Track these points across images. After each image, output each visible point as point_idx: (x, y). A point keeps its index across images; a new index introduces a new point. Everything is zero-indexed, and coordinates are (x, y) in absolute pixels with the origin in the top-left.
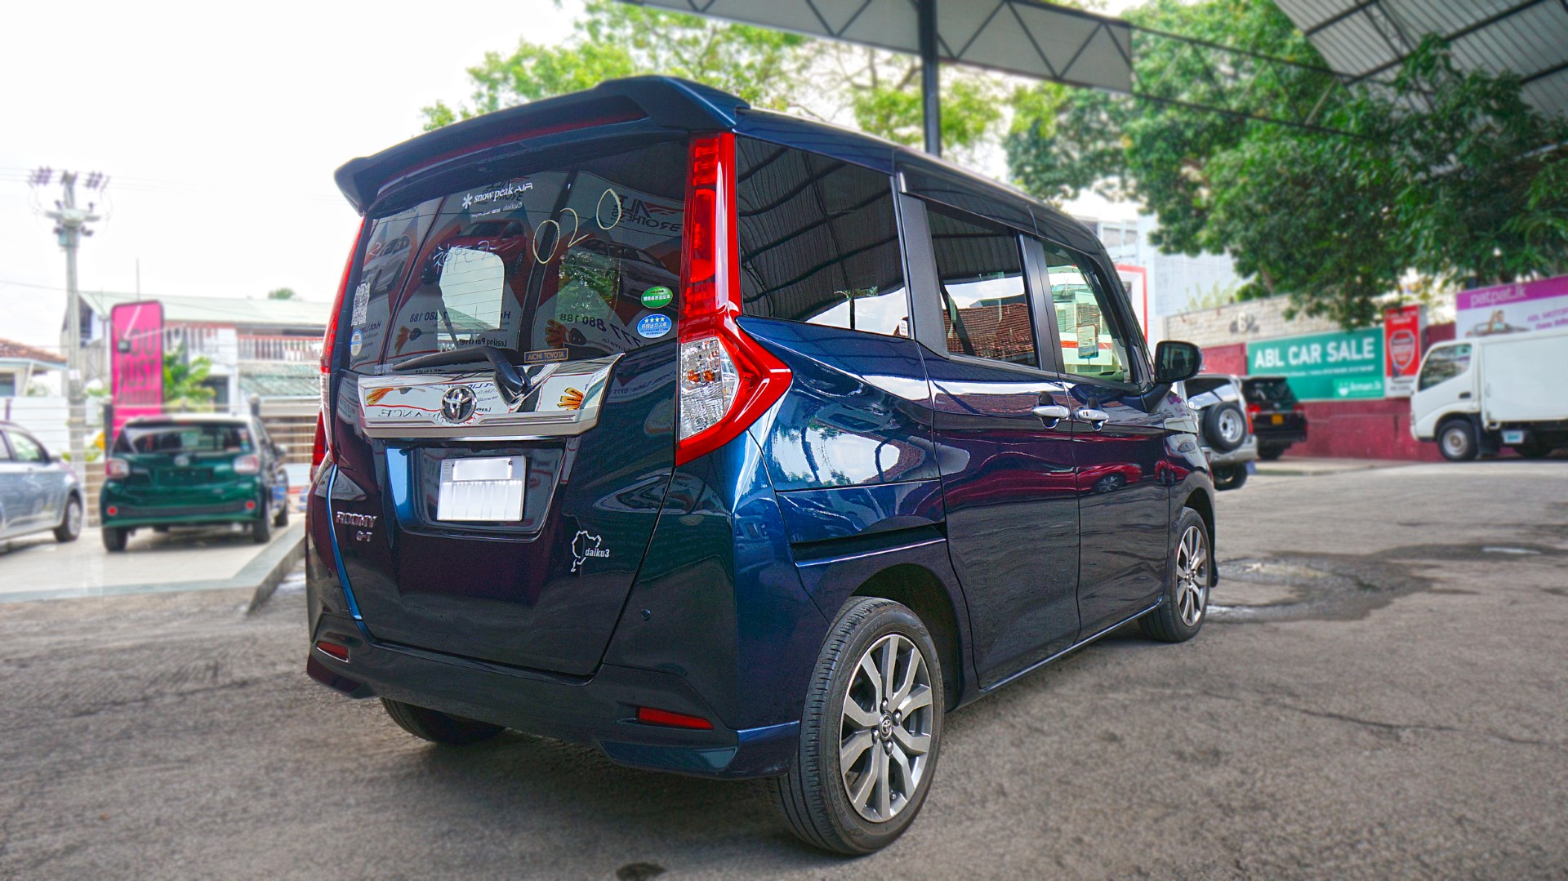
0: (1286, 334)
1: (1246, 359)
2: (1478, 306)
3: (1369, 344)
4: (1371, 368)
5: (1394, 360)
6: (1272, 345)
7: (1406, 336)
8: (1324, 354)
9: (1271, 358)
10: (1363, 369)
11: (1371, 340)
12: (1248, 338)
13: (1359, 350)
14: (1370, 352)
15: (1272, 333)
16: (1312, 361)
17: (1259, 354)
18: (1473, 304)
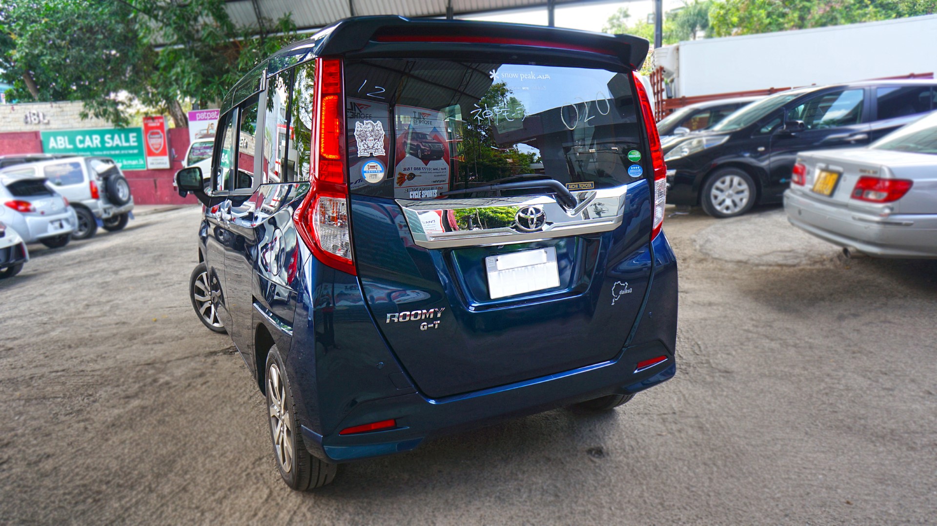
0: (72, 128)
1: (41, 142)
2: (200, 120)
3: (133, 137)
4: (136, 151)
5: (152, 148)
6: (63, 134)
7: (158, 133)
8: (103, 142)
9: (62, 142)
10: (131, 152)
11: (135, 134)
12: (41, 128)
13: (127, 140)
14: (134, 142)
15: (62, 126)
16: (95, 146)
17: (52, 139)
18: (198, 118)
